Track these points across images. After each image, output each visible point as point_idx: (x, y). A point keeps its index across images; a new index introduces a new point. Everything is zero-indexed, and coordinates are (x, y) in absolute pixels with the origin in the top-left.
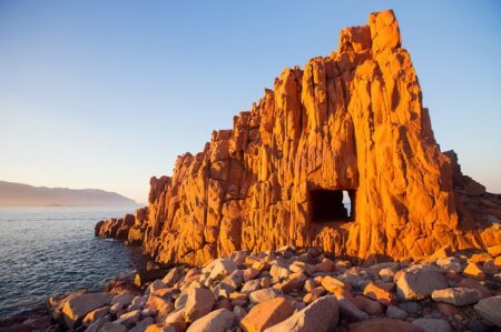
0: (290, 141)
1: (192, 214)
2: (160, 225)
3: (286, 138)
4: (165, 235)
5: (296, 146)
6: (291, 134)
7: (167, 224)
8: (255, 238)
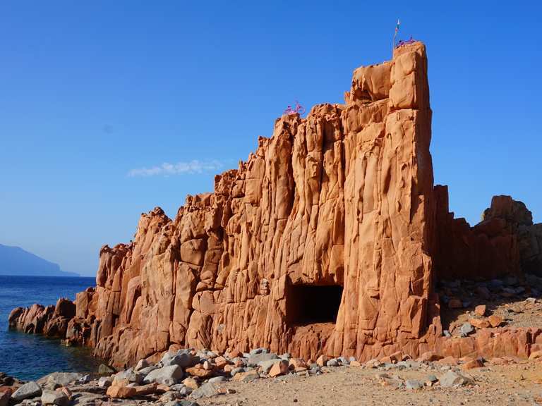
0: (276, 220)
1: (156, 306)
2: (114, 318)
3: (273, 216)
4: (121, 332)
5: (284, 225)
6: (280, 211)
7: (123, 317)
8: (227, 340)
